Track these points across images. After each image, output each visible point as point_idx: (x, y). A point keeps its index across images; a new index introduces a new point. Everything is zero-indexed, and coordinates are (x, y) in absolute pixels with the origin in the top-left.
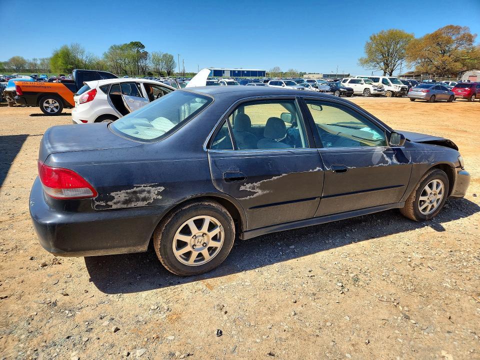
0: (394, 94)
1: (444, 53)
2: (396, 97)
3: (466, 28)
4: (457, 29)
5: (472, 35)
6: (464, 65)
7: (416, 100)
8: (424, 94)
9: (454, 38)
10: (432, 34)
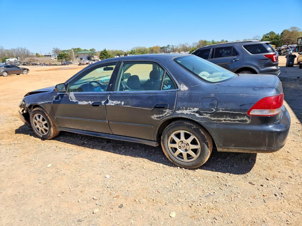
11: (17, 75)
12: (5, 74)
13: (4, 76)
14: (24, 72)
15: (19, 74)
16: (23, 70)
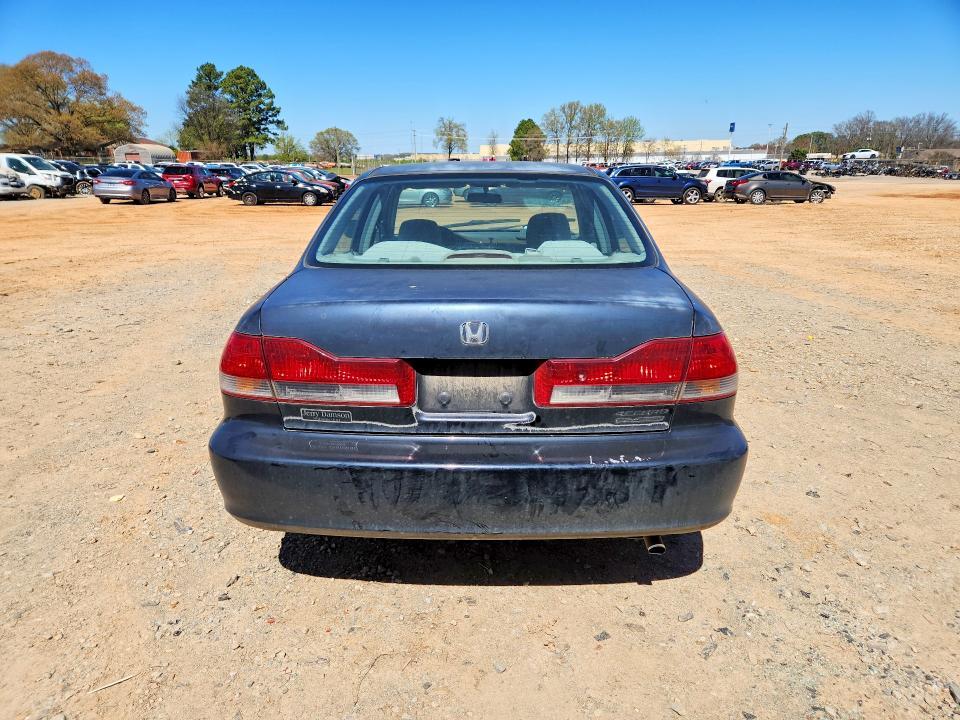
0: (49, 192)
1: (57, 106)
2: (56, 197)
3: (81, 63)
4: (66, 62)
5: (99, 76)
6: (104, 132)
7: (112, 201)
8: (128, 188)
9: (65, 79)
10: (17, 67)
11: (797, 201)
12: (758, 197)
13: (753, 203)
14: (816, 197)
15: (802, 201)
16: (816, 188)
